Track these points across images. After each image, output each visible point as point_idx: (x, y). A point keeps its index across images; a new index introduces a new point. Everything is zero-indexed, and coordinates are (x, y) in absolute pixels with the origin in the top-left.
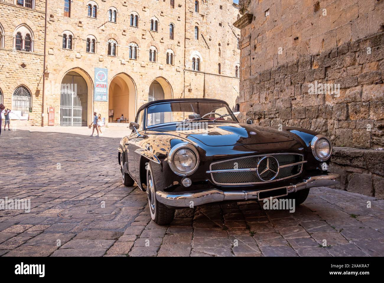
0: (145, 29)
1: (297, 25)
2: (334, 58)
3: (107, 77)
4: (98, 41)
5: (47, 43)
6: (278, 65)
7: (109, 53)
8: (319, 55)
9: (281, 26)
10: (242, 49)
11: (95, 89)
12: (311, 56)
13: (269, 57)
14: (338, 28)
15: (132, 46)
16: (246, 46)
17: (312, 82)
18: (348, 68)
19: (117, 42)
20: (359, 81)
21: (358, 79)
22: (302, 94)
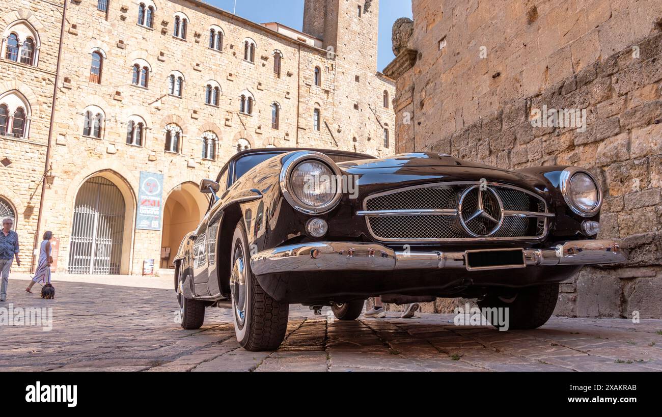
0: (231, 110)
1: (498, 53)
2: (570, 93)
3: (162, 188)
4: (149, 126)
5: (54, 124)
6: (464, 126)
7: (167, 147)
8: (541, 94)
9: (468, 61)
10: (399, 111)
11: (138, 209)
12: (526, 99)
13: (447, 115)
14: (574, 42)
15: (208, 137)
16: (406, 106)
17: (531, 143)
18: (598, 105)
19: (181, 129)
20: (621, 125)
21: (619, 121)
22: (512, 166)
